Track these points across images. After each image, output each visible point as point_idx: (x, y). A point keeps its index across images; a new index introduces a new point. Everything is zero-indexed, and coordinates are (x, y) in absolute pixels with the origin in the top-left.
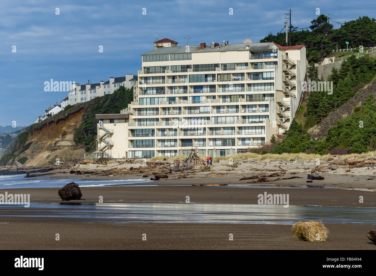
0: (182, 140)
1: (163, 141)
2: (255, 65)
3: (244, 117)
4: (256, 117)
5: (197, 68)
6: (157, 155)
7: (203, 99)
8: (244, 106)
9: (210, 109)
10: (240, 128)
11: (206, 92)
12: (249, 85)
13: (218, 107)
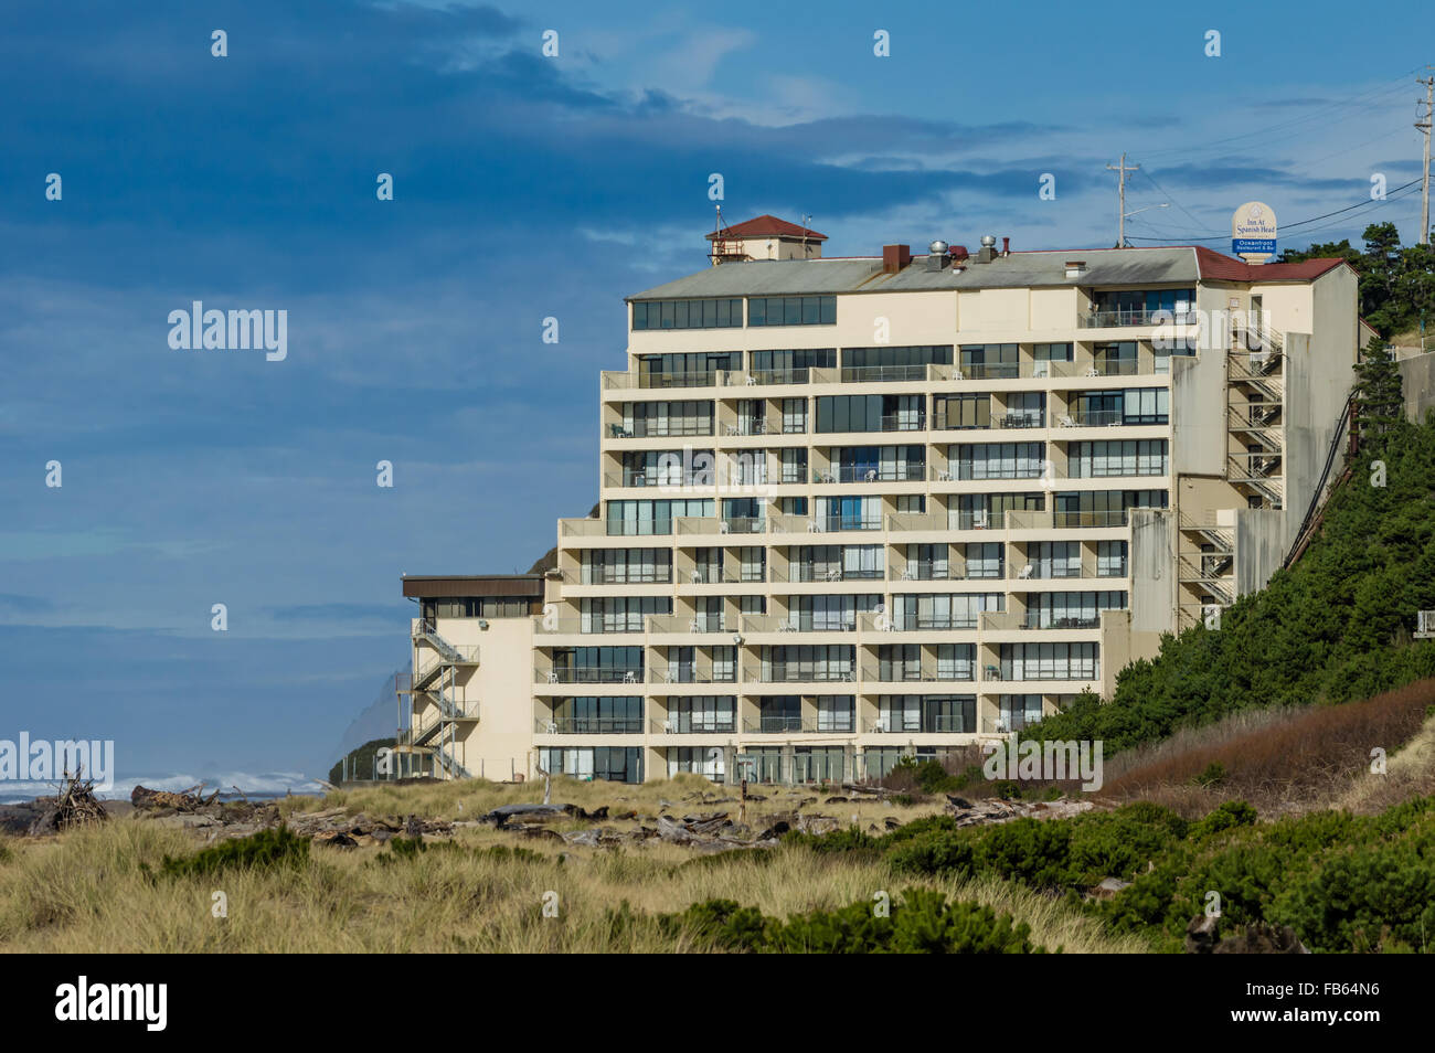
0: (764, 702)
1: (686, 704)
2: (1110, 355)
3: (1031, 600)
4: (1082, 598)
5: (860, 361)
6: (653, 768)
7: (874, 510)
8: (1032, 549)
9: (883, 560)
10: (1004, 651)
11: (893, 480)
12: (1072, 449)
13: (927, 553)
